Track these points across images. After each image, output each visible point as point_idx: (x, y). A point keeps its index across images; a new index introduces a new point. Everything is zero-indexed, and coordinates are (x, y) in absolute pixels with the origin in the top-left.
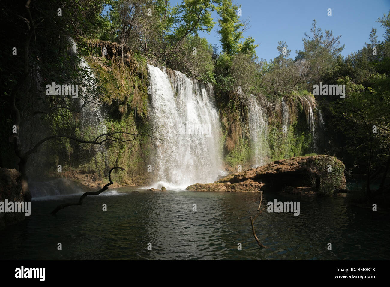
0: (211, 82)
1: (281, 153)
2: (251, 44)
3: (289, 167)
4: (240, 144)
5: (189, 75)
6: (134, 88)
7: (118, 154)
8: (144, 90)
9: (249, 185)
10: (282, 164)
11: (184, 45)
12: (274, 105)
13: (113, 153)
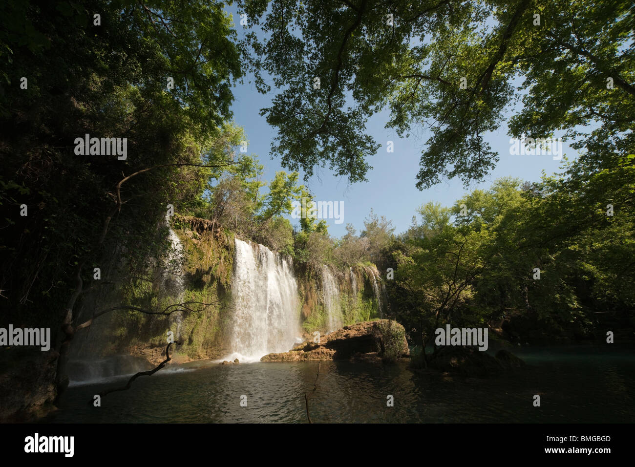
0: (291, 255)
1: (353, 318)
2: (324, 224)
3: (356, 332)
4: (315, 310)
5: (271, 248)
6: (220, 259)
7: (195, 324)
8: (229, 260)
9: (320, 353)
10: (350, 329)
11: (269, 224)
12: (344, 274)
13: (190, 322)
